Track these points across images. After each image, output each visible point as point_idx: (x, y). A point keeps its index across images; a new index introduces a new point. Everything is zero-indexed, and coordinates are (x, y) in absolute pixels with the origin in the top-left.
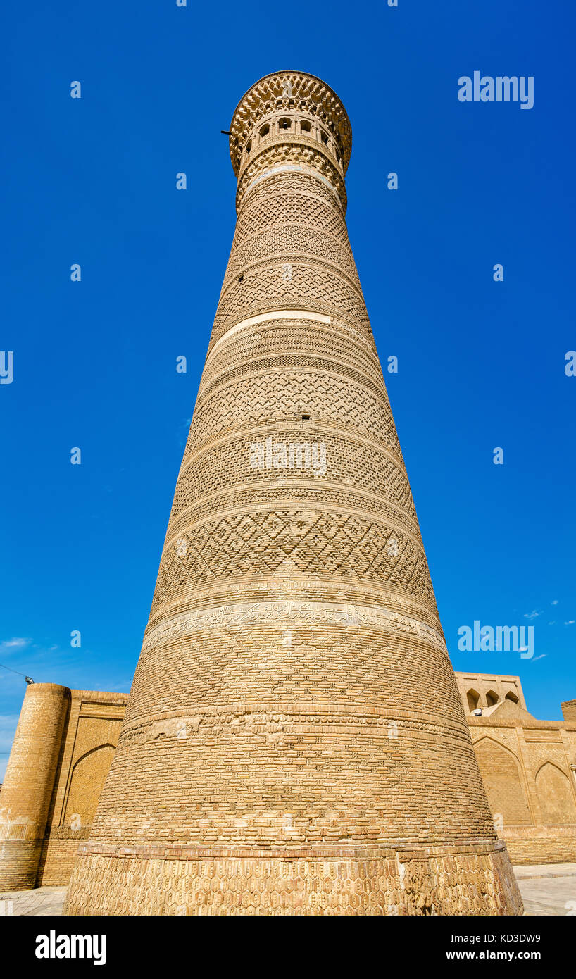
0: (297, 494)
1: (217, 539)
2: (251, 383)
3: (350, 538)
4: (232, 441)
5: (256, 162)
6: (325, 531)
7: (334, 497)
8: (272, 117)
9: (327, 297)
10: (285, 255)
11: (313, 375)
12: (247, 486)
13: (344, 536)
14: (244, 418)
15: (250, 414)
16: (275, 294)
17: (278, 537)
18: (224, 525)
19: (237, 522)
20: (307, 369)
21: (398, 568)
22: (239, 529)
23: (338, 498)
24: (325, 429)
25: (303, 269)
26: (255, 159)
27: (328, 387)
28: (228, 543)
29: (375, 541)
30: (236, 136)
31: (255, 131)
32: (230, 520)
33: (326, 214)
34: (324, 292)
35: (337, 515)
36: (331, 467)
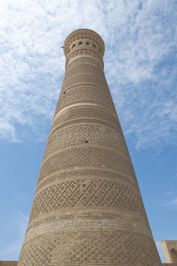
0: (82, 173)
1: (52, 193)
2: (67, 130)
3: (104, 190)
4: (59, 153)
5: (71, 55)
6: (94, 188)
7: (98, 173)
8: (76, 42)
9: (95, 97)
10: (80, 84)
11: (89, 125)
12: (63, 171)
13: (102, 189)
14: (63, 144)
15: (66, 142)
16: (76, 97)
17: (75, 192)
18: (54, 188)
19: (59, 186)
20: (87, 124)
22: (60, 189)
23: (99, 173)
24: (94, 146)
25: (86, 88)
26: (71, 54)
27: (95, 129)
28: (55, 195)
29: (116, 190)
30: (65, 48)
31: (71, 46)
32: (57, 185)
33: (95, 69)
34: (94, 95)
35: (99, 181)
36: (96, 161)
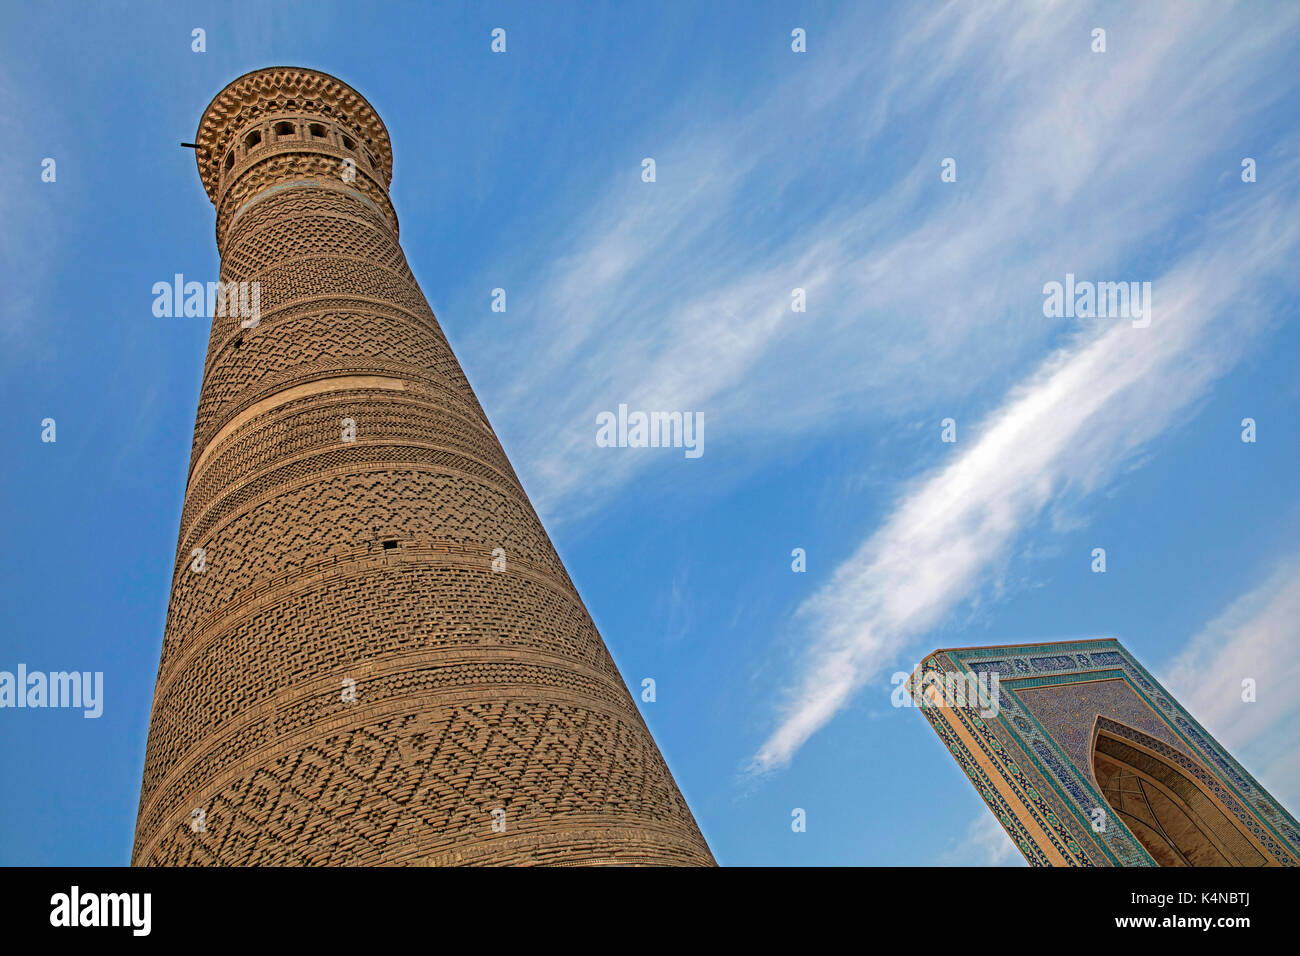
0: (399, 684)
1: (253, 813)
2: (280, 505)
3: (516, 743)
4: (257, 612)
5: (244, 180)
6: (467, 742)
7: (470, 674)
8: (265, 122)
9: (391, 352)
10: (310, 299)
11: (390, 473)
12: (297, 693)
13: (504, 741)
14: (274, 568)
15: (286, 559)
16: (302, 358)
17: (379, 776)
18: (263, 781)
19: (289, 767)
20: (378, 466)
21: (616, 776)
22: (297, 780)
23: (477, 674)
24: (427, 558)
25: (344, 316)
26: (242, 176)
27: (420, 488)
28: (277, 814)
29: (563, 738)
30: (207, 148)
31: (239, 137)
32: (274, 767)
33: (368, 239)
34: (385, 346)
35: (483, 706)
36: (452, 622)
